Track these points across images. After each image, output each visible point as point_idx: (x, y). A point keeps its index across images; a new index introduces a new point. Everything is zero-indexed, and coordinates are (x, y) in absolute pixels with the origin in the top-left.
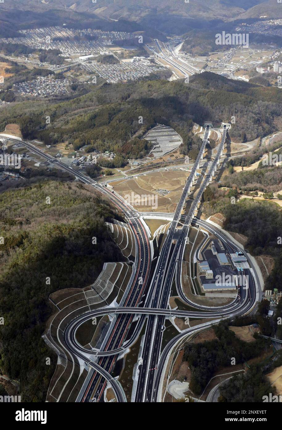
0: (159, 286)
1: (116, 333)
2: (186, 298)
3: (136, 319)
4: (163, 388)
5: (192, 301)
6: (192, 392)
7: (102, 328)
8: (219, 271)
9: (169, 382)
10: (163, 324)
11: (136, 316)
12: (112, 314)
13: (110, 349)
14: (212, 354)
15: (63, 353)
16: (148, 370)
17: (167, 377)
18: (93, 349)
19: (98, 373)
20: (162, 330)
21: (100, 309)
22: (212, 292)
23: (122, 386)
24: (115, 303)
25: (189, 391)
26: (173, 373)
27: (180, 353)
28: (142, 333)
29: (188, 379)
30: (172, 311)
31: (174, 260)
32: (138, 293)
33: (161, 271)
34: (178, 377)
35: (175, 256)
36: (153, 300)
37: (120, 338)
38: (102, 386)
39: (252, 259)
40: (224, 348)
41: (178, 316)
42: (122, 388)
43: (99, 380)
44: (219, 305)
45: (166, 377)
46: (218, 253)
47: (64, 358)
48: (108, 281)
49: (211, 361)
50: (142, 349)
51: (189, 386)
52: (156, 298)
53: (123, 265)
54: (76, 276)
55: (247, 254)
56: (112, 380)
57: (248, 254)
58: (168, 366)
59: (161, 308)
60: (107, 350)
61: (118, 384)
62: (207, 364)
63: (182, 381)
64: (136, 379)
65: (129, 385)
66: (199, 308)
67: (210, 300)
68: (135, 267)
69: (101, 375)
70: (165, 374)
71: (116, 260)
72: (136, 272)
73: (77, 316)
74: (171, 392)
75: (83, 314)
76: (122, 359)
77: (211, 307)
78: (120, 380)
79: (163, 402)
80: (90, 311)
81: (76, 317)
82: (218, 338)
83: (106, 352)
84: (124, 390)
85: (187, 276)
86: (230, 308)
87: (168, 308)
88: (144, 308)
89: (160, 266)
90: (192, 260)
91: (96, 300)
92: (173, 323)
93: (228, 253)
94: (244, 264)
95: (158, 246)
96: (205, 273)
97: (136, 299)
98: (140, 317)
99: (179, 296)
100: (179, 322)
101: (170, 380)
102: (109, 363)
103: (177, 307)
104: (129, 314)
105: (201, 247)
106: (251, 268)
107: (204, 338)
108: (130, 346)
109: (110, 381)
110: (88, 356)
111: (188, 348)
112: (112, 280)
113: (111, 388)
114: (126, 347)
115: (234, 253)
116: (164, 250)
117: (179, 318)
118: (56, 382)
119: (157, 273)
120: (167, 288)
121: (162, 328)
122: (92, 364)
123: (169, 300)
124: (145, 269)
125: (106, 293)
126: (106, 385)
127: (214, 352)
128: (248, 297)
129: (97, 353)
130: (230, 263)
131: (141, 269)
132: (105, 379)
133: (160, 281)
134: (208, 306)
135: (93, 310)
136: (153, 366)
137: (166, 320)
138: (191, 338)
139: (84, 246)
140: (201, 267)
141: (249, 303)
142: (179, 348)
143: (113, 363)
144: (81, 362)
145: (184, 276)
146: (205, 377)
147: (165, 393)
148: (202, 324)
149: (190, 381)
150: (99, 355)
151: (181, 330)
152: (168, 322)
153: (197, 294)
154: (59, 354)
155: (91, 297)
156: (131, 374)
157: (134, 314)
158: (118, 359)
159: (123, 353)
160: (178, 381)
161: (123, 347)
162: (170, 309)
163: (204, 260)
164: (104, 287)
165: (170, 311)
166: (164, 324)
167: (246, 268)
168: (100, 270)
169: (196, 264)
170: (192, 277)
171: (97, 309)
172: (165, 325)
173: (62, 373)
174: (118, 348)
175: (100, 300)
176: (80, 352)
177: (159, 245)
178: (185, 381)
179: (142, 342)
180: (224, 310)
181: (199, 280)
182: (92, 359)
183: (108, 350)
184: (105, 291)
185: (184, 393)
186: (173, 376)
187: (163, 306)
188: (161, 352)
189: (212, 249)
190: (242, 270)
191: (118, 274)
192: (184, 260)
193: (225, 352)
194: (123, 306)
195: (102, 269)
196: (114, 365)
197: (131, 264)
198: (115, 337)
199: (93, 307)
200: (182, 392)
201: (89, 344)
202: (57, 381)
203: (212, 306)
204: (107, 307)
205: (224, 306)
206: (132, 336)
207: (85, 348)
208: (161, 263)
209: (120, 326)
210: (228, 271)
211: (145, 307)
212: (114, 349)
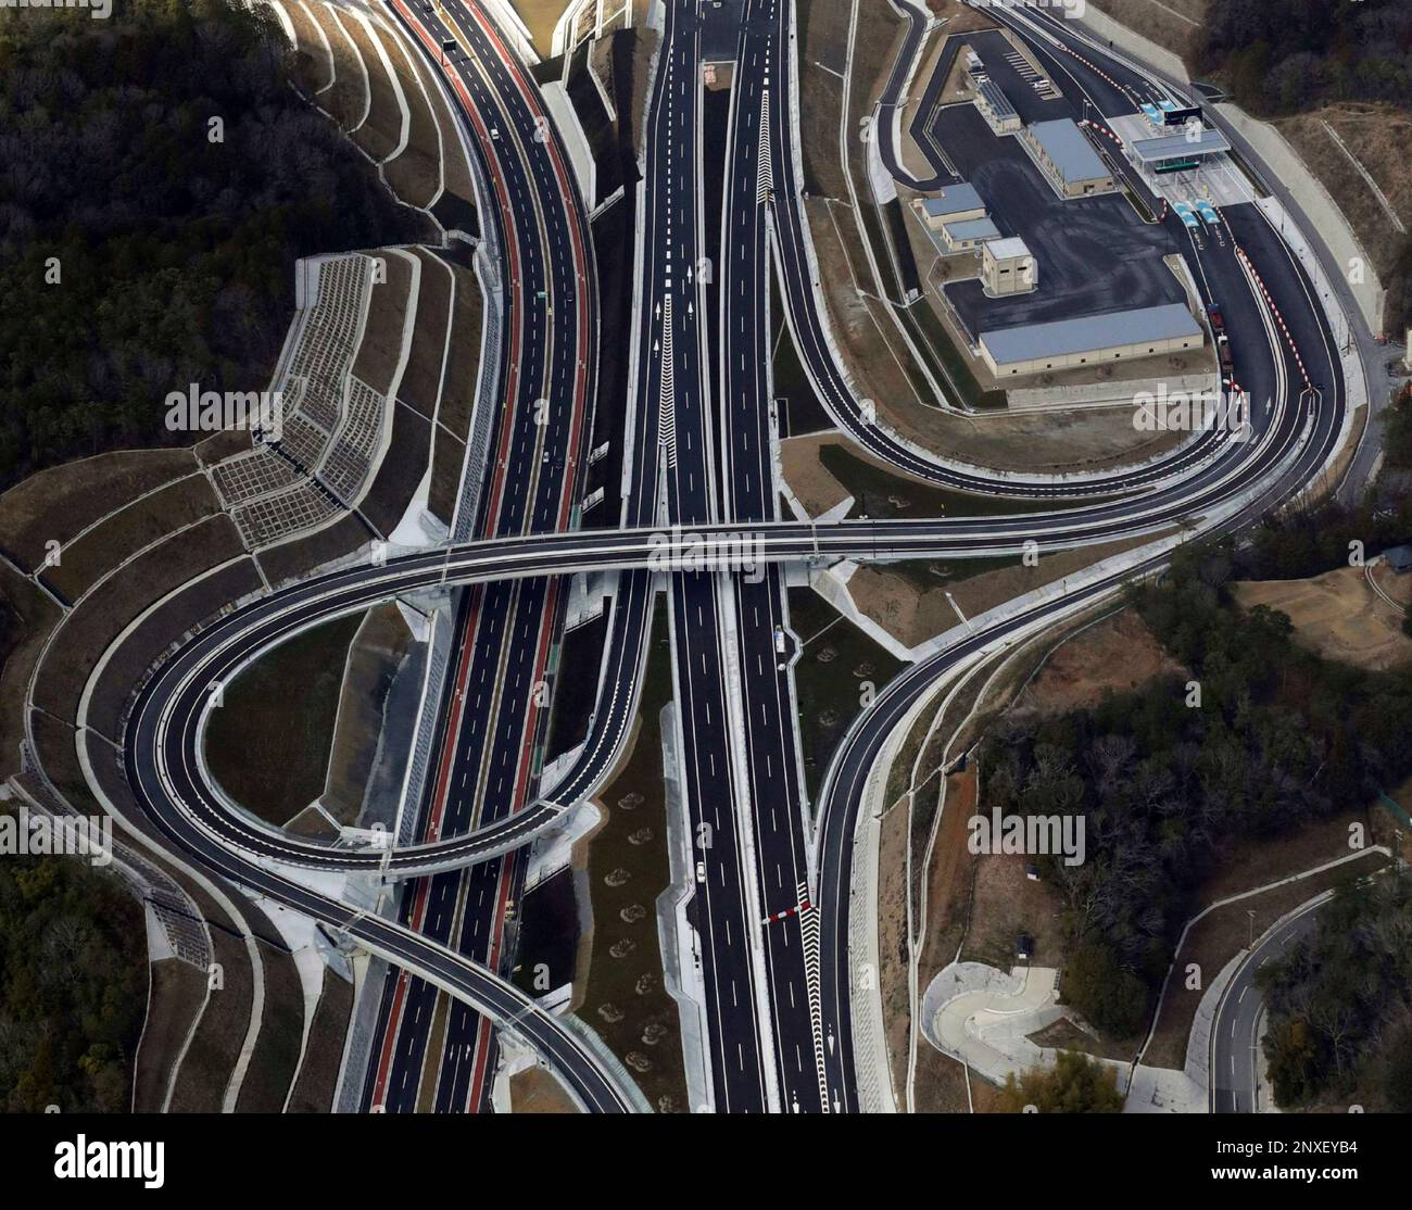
0: (687, 380)
1: (476, 714)
2: (889, 434)
3: (584, 608)
4: (889, 1024)
5: (935, 450)
6: (1084, 1027)
7: (378, 697)
8: (1058, 236)
9: (924, 980)
10: (779, 620)
11: (584, 588)
12: (423, 595)
13: (456, 823)
14: (1174, 768)
15: (170, 888)
16: (756, 922)
17: (904, 955)
18: (349, 834)
19: (417, 981)
20: (783, 658)
21: (330, 567)
22: (1048, 379)
23: (608, 1043)
24: (422, 518)
25: (1063, 1021)
26: (938, 919)
27: (952, 787)
28: (656, 694)
29: (1040, 944)
30: (824, 530)
31: (745, 200)
32: (556, 439)
33: (678, 276)
34: (977, 943)
35: (746, 169)
36: (670, 472)
37: (507, 745)
38: (466, 1065)
39: (1264, 138)
40: (1238, 722)
41: (868, 557)
42: (613, 1060)
43: (438, 1028)
44: (1121, 458)
45: (895, 952)
46: (1025, 122)
47: (183, 913)
48: (348, 381)
49: (1173, 814)
50: (678, 797)
51: (1060, 986)
52: (690, 459)
53: (416, 263)
54: (136, 369)
55: (1216, 106)
56: (533, 1020)
57: (1229, 112)
58: (884, 880)
59: (741, 518)
60: (438, 832)
61: (579, 1033)
62: (1152, 838)
63: (1005, 963)
64: (689, 986)
65: (653, 1036)
66: (992, 494)
67: (1056, 434)
68: (489, 268)
69: (445, 995)
70: (882, 935)
71: (367, 239)
72: (507, 301)
73: (189, 637)
74: (949, 1038)
75: (226, 611)
76: (566, 875)
77: (1072, 478)
78: (586, 1011)
79: (911, 1109)
80: (270, 592)
81: (180, 639)
82: (1180, 663)
83: (439, 843)
84: (631, 1071)
85: (861, 293)
86: (1197, 468)
87: (787, 514)
88: (623, 529)
89: (662, 248)
90: (863, 185)
91: (293, 512)
92: (848, 607)
93: (1094, 116)
94: (1210, 172)
95: (612, 116)
96: (972, 260)
97: (550, 480)
98: (612, 591)
99: (842, 428)
100: (890, 596)
101: (929, 969)
102: (479, 913)
103: (850, 502)
104: (527, 580)
105: (903, 95)
106: (1264, 194)
107: (1093, 673)
108: (598, 784)
109: (517, 1026)
110: (328, 884)
111: (1014, 755)
112: (373, 367)
113: (533, 1069)
114: (568, 792)
115: (1128, 109)
116: (663, 138)
117: (876, 568)
118: (168, 1075)
119: (654, 292)
120: (744, 382)
121: (781, 647)
122: (368, 929)
123: (782, 459)
124: (564, 280)
125: (350, 460)
126: (494, 1053)
127: (1185, 753)
128: (1295, 384)
129: (386, 860)
130: (1119, 180)
131: (533, 280)
132: (474, 1014)
133: (685, 342)
134: (1046, 471)
135: (289, 583)
136: (779, 896)
137: (791, 590)
138: (1002, 684)
139: (127, 160)
140: (933, 223)
141: (1310, 419)
142: (934, 758)
143: (504, 913)
144: (295, 927)
145: (842, 293)
146: (1156, 922)
147: (914, 1051)
148: (1035, 593)
149: (1059, 956)
150: (401, 871)
151: (911, 643)
152: (810, 607)
153: (953, 401)
154: (148, 891)
155: (259, 498)
156: (649, 960)
157: (567, 579)
158: (533, 878)
159: (554, 835)
160: (982, 968)
161: (551, 798)
162: (803, 518)
163: (943, 179)
164: (330, 420)
165: (805, 531)
166: (786, 621)
167: (1232, 201)
168: (281, 309)
169: (894, 208)
170: (893, 294)
171: (314, 574)
172: (793, 626)
173: (194, 1014)
174: (512, 816)
175: (323, 514)
176: (266, 863)
177: (624, 107)
178: (1024, 964)
179: (671, 749)
180: (1162, 485)
181: (945, 311)
182: (359, 898)
183: (446, 833)
184: (341, 447)
185: (1035, 1037)
186: (941, 941)
187: (751, 503)
188: (813, 796)
189: (980, 102)
190: (1213, 219)
191: (401, 326)
192: (812, 187)
193: (1254, 749)
194: (477, 536)
195: (293, 307)
196: (518, 923)
197: (462, 254)
198: (471, 740)
199: (282, 562)
200: (1019, 1036)
201: (316, 804)
202: (175, 1071)
203: (1075, 467)
204: (379, 552)
205: (1155, 460)
206: (592, 723)
207: (291, 832)
208: (662, 227)
209: (486, 663)
210: (1117, 232)
211: (631, 523)
212: (487, 819)
